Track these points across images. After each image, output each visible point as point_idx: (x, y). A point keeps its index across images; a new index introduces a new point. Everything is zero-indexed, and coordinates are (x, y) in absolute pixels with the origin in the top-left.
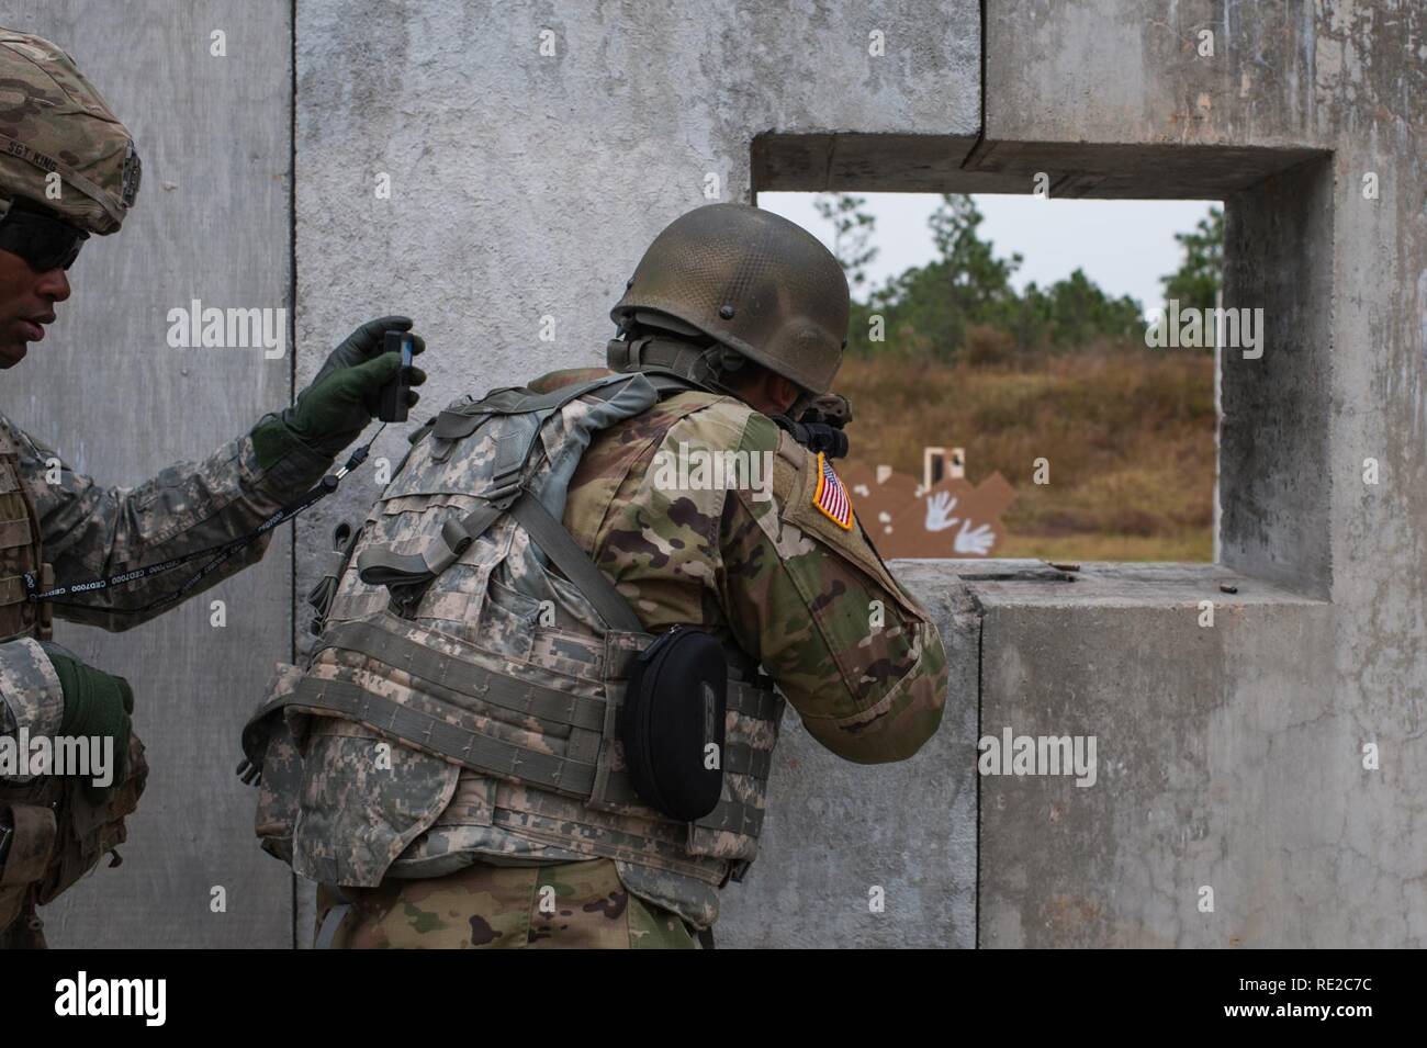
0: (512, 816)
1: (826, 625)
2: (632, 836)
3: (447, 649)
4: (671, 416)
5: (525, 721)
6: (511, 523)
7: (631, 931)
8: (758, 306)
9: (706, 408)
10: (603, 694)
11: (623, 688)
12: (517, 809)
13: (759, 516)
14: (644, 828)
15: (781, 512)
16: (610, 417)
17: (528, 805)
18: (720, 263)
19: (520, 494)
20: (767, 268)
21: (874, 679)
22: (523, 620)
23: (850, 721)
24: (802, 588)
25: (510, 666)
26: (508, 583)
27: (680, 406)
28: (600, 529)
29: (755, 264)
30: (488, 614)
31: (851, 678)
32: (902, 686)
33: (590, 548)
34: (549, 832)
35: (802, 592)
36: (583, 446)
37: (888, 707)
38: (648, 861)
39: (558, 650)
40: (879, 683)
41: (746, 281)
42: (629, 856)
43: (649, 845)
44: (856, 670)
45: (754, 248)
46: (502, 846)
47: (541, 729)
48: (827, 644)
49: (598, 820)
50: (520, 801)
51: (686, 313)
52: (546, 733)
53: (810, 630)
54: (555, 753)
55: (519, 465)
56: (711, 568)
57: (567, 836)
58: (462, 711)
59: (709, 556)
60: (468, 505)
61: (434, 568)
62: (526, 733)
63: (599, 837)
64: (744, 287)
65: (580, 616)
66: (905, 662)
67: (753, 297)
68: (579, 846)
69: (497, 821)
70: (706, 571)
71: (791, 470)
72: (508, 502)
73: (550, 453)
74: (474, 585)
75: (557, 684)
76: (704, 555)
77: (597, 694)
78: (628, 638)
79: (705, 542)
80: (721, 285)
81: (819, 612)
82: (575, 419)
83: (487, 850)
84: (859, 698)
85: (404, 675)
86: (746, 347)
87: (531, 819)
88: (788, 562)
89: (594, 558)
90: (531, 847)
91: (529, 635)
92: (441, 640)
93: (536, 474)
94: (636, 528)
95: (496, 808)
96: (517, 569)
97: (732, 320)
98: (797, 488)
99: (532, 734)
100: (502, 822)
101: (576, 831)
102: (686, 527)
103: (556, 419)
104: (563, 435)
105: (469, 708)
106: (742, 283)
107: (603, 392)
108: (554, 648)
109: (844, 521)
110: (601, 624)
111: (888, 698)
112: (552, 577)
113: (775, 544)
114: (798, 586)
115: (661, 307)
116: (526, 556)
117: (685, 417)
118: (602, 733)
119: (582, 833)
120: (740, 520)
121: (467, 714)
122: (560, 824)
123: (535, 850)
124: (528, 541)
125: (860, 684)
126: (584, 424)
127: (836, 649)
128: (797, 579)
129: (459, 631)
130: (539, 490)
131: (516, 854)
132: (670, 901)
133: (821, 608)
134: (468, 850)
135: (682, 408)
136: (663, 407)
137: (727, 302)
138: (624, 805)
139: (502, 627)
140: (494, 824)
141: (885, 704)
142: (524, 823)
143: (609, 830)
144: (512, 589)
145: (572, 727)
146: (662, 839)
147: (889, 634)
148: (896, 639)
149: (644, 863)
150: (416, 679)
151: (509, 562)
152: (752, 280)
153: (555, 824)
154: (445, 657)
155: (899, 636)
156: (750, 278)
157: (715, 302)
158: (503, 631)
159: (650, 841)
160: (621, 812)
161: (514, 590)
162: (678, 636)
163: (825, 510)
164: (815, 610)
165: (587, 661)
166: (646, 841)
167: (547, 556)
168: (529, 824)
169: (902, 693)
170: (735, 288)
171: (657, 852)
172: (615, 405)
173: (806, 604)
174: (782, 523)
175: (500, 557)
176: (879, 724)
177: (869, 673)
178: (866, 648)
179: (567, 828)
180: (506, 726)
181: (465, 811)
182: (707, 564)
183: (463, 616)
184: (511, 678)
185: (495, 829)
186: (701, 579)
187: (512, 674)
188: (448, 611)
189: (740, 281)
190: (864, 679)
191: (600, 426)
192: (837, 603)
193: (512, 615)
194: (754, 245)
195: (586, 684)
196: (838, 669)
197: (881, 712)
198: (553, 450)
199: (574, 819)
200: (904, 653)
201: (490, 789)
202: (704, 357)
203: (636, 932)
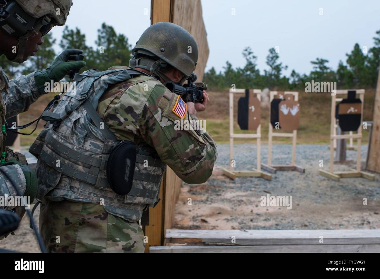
0: (75, 189)
1: (175, 146)
2: (109, 197)
3: (60, 140)
4: (133, 83)
5: (78, 163)
6: (83, 108)
7: (108, 224)
8: (172, 49)
9: (144, 82)
10: (101, 157)
11: (108, 156)
12: (76, 187)
13: (155, 114)
14: (113, 196)
15: (162, 113)
16: (114, 81)
17: (79, 186)
18: (161, 36)
19: (85, 100)
20: (175, 38)
21: (191, 161)
22: (81, 136)
23: (185, 172)
24: (168, 135)
25: (75, 147)
26: (79, 125)
27: (137, 80)
28: (105, 112)
29: (171, 37)
30: (73, 133)
31: (184, 161)
32: (200, 163)
33: (102, 117)
34: (84, 194)
35: (167, 136)
36: (105, 88)
37: (195, 169)
38: (114, 204)
39: (91, 145)
40: (192, 162)
41: (169, 41)
42: (108, 203)
43: (114, 200)
44: (185, 158)
45: (171, 33)
46: (71, 196)
47: (82, 165)
48: (175, 151)
49: (99, 192)
50: (77, 185)
51: (151, 49)
52: (84, 166)
53: (170, 147)
54: (86, 172)
55: (87, 92)
56: (135, 128)
57: (89, 196)
58: (62, 158)
59: (135, 124)
60: (74, 101)
61: (62, 118)
62: (78, 166)
63: (99, 197)
64: (168, 43)
65: (97, 136)
66: (200, 156)
67: (170, 46)
68: (93, 199)
69: (71, 189)
70: (133, 129)
71: (166, 100)
72: (82, 102)
73: (96, 89)
74: (70, 124)
75: (87, 153)
76: (133, 124)
77: (100, 157)
78: (112, 142)
79: (134, 121)
80: (161, 42)
81: (173, 142)
82: (104, 80)
83: (66, 197)
84: (186, 166)
85: (50, 146)
86: (167, 60)
87: (80, 190)
88: (163, 128)
89: (103, 120)
90: (79, 198)
91: (83, 140)
92: (59, 138)
93: (92, 95)
94: (115, 114)
95: (71, 186)
96: (82, 121)
97: (164, 52)
98: (168, 106)
99: (80, 166)
100: (72, 190)
101: (92, 195)
102: (129, 115)
103: (99, 80)
104: (100, 85)
105: (64, 157)
106: (167, 42)
107: (114, 73)
108: (90, 144)
109: (182, 116)
110: (103, 139)
111: (195, 166)
112: (90, 125)
113: (159, 122)
114: (166, 134)
115: (144, 48)
116: (84, 118)
117: (137, 84)
118: (100, 168)
119: (94, 195)
120: (148, 115)
121: (63, 159)
122: (88, 192)
123: (80, 198)
124: (86, 114)
125: (186, 162)
126: (106, 82)
127: (178, 153)
128: (166, 132)
129: (64, 137)
130: (91, 99)
131: (74, 199)
132: (121, 215)
133: (173, 141)
134: (61, 196)
135: (137, 81)
136: (132, 80)
137: (163, 47)
138: (106, 188)
139: (76, 137)
140: (70, 190)
141: (194, 168)
142: (78, 191)
143: (102, 195)
144: (80, 127)
145: (91, 165)
146: (119, 199)
147: (195, 149)
148: (198, 150)
149: (113, 205)
150: (52, 148)
151: (80, 119)
152: (170, 42)
153: (86, 192)
154: (59, 143)
155: (198, 149)
156: (170, 41)
157: (159, 47)
158: (76, 138)
159: (115, 199)
160: (105, 189)
161: (81, 127)
162: (123, 144)
163: (176, 113)
164: (172, 141)
165: (99, 149)
166: (114, 199)
167: (91, 118)
168: (79, 192)
169: (199, 165)
170: (165, 43)
171: (117, 202)
172: (116, 77)
173: (169, 140)
174: (162, 116)
175: (78, 117)
176: (193, 173)
177: (189, 159)
178: (188, 153)
179: (90, 194)
180: (73, 164)
181: (63, 185)
182: (134, 127)
183: (66, 133)
184: (75, 151)
185: (70, 191)
186: (132, 131)
187: (75, 149)
188: (63, 131)
189: (167, 41)
190: (187, 161)
191: (111, 83)
192: (179, 140)
193: (79, 134)
194: (171, 32)
195: (97, 154)
196: (179, 158)
197: (193, 170)
198: (97, 89)
199: (91, 191)
200: (200, 154)
201: (69, 180)
202: (156, 63)
203: (110, 224)
